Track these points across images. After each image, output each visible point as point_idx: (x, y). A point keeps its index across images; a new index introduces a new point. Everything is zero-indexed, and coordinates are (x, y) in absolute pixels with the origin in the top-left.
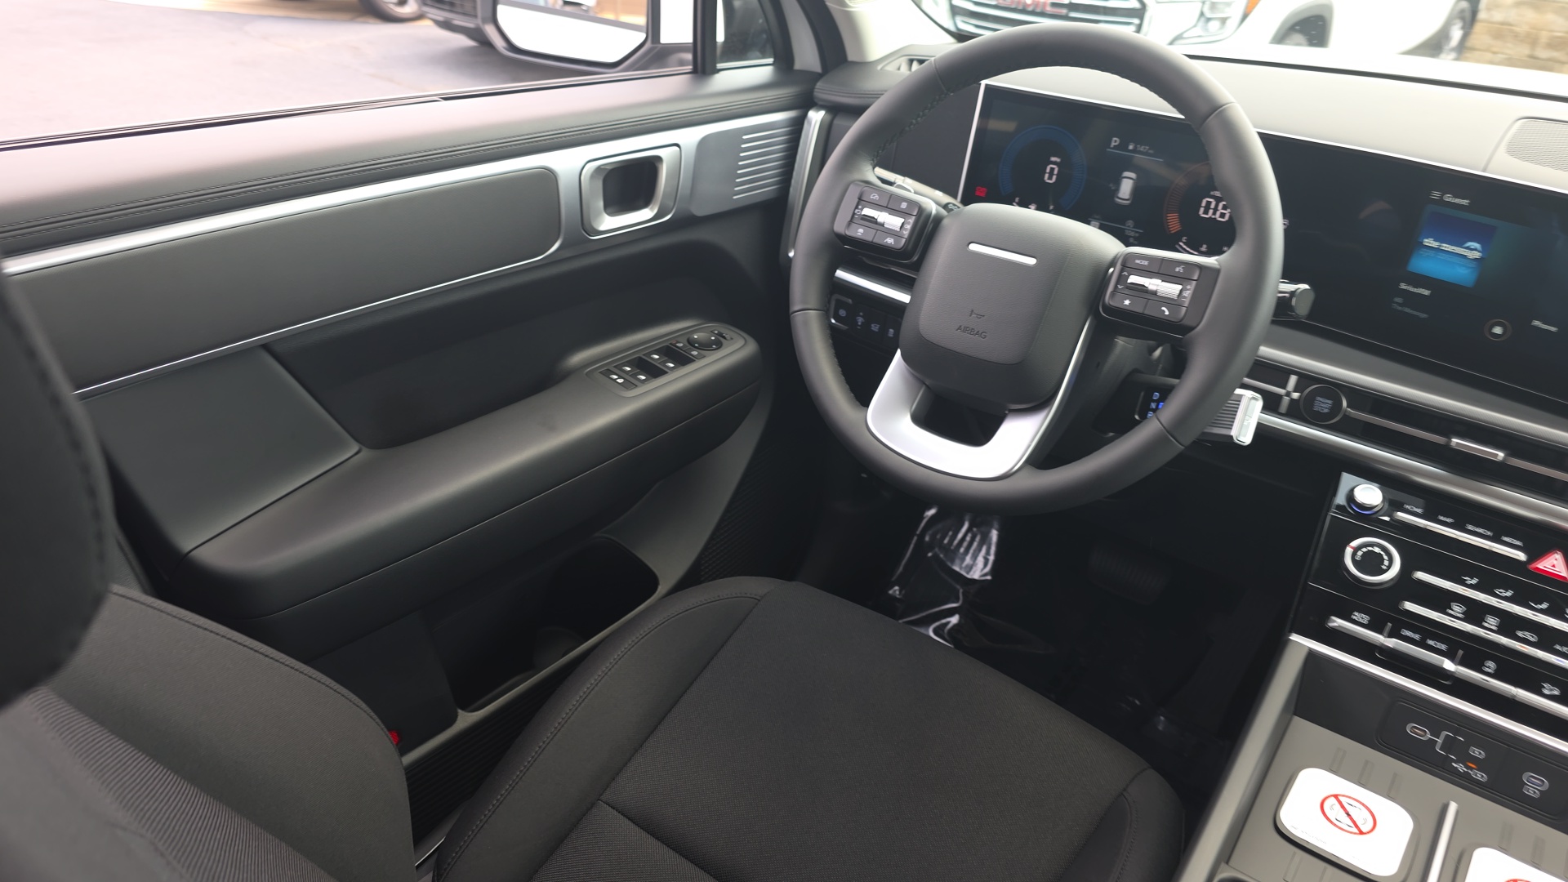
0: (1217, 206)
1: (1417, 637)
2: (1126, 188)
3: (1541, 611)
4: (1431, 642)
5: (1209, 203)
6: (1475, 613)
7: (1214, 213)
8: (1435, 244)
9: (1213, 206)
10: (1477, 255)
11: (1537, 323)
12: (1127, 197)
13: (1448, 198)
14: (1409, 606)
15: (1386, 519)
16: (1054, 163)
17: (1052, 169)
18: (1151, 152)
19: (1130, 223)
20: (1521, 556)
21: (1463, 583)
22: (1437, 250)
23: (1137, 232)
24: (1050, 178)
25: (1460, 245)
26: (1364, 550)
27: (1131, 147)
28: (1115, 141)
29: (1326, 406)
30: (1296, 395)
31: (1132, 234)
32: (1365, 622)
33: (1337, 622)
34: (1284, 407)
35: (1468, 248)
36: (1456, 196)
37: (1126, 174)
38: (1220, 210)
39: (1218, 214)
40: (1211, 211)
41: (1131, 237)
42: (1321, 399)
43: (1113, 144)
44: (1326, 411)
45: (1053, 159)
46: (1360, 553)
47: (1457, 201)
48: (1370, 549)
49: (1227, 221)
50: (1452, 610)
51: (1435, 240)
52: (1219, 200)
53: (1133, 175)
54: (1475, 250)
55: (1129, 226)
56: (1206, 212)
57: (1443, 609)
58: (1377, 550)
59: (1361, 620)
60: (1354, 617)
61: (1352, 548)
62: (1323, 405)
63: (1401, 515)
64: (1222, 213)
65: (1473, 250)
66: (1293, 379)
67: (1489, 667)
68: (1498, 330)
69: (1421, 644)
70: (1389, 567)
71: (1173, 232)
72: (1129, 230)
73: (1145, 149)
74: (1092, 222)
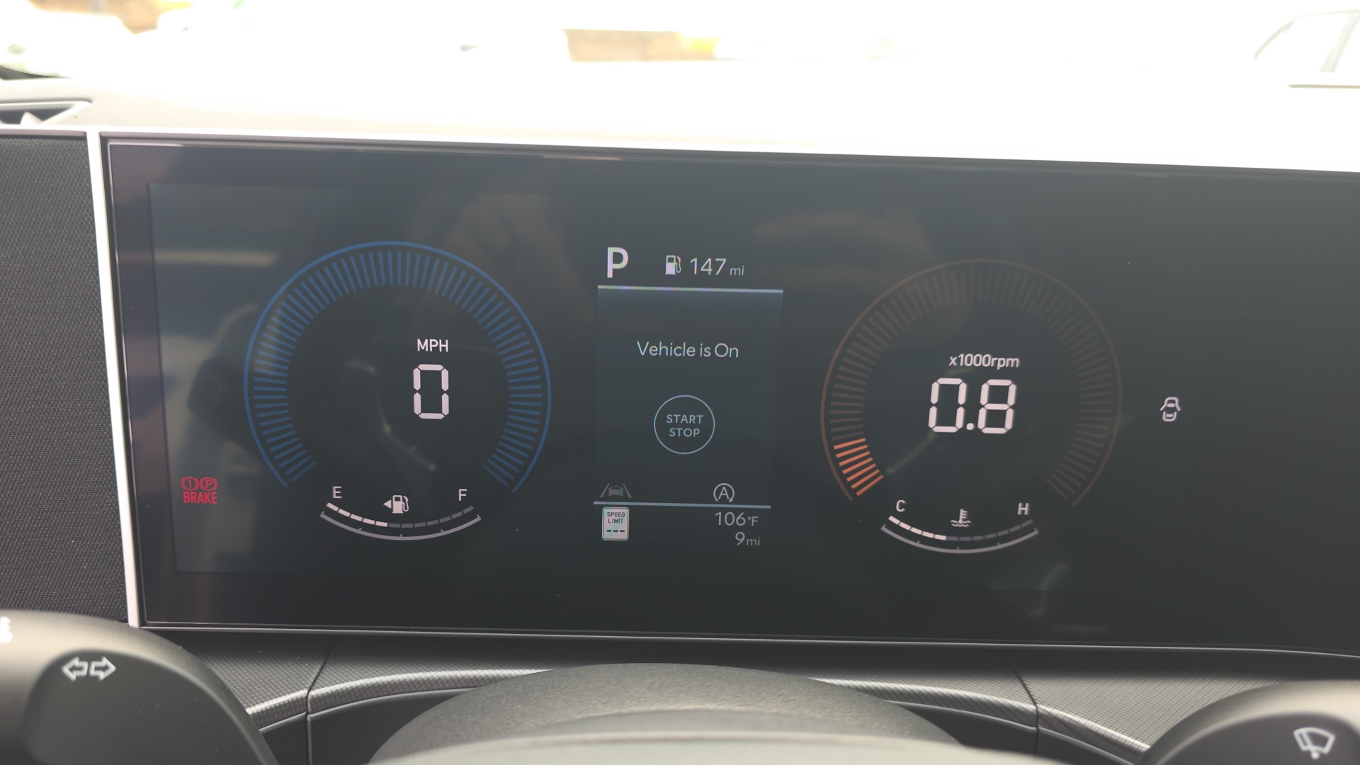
0: (974, 395)
5: (949, 394)
7: (971, 416)
9: (962, 399)
16: (431, 358)
17: (431, 380)
18: (739, 271)
19: (724, 489)
23: (748, 513)
24: (431, 403)
27: (671, 269)
28: (616, 259)
31: (739, 520)
38: (987, 405)
39: (982, 415)
40: (961, 413)
41: (736, 528)
43: (611, 266)
45: (423, 345)
49: (1009, 432)
52: (975, 378)
55: (724, 500)
56: (947, 417)
64: (990, 412)
71: (859, 493)
72: (724, 511)
73: (716, 265)
74: (606, 511)
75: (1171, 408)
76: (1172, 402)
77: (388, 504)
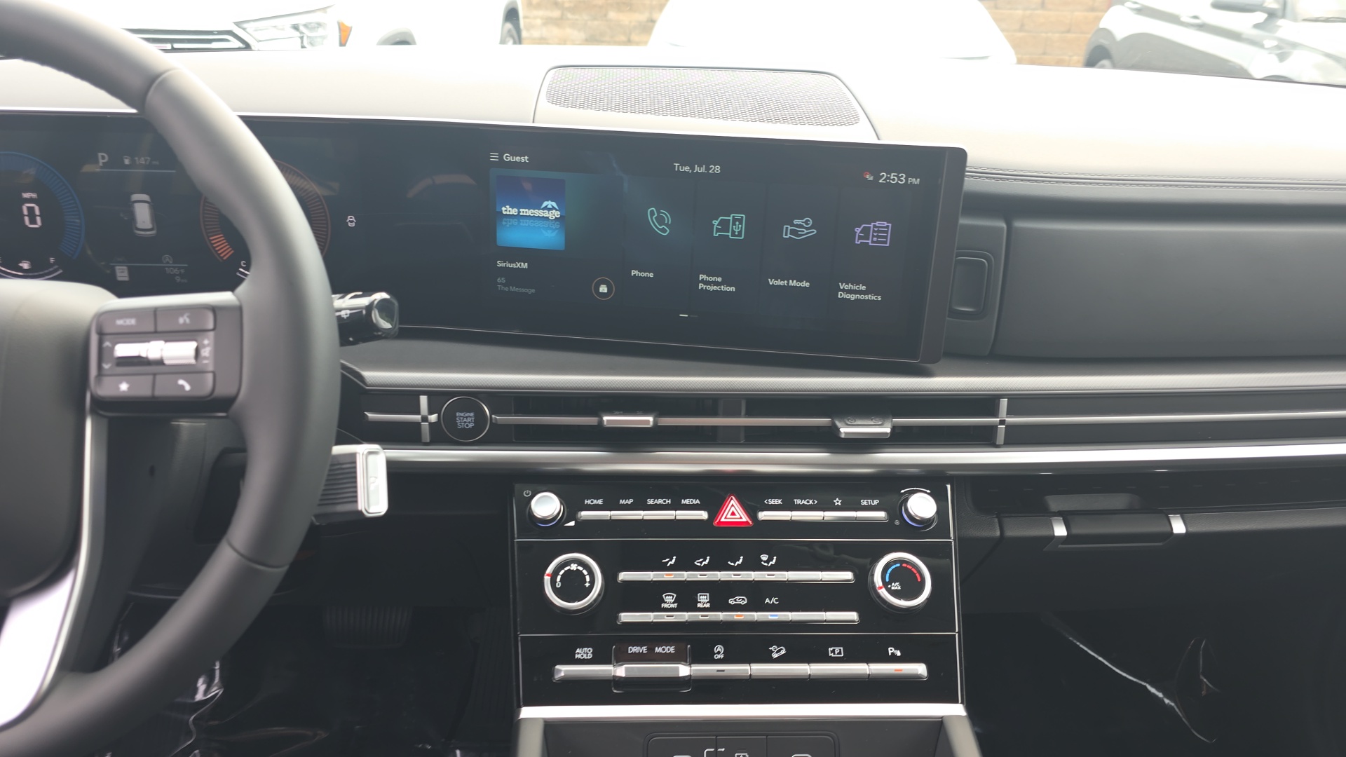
1: (644, 649)
2: (143, 215)
3: (739, 568)
4: (658, 650)
6: (686, 595)
8: (514, 211)
10: (557, 214)
11: (634, 272)
12: (149, 226)
13: (507, 157)
14: (626, 617)
15: (572, 524)
16: (30, 200)
17: (31, 210)
18: (156, 163)
19: (167, 258)
20: (704, 515)
21: (664, 568)
22: (518, 216)
23: (179, 268)
24: (33, 221)
25: (537, 206)
26: (562, 572)
27: (127, 162)
28: (102, 158)
29: (469, 420)
30: (433, 418)
31: (176, 271)
32: (590, 656)
33: (563, 670)
34: (426, 435)
35: (546, 208)
36: (513, 155)
37: (135, 197)
41: (175, 275)
42: (462, 414)
43: (101, 161)
44: (471, 425)
45: (26, 195)
46: (559, 578)
47: (517, 159)
48: (566, 569)
50: (666, 602)
51: (512, 207)
53: (145, 197)
54: (553, 208)
55: (168, 263)
57: (656, 606)
58: (574, 567)
59: (585, 657)
60: (579, 656)
61: (548, 575)
62: (466, 420)
63: (585, 514)
65: (551, 210)
66: (424, 400)
67: (719, 653)
68: (603, 289)
69: (652, 657)
70: (592, 582)
71: (225, 258)
72: (169, 267)
73: (146, 160)
74: (117, 268)
75: (351, 221)
76: (351, 218)
77: (21, 265)
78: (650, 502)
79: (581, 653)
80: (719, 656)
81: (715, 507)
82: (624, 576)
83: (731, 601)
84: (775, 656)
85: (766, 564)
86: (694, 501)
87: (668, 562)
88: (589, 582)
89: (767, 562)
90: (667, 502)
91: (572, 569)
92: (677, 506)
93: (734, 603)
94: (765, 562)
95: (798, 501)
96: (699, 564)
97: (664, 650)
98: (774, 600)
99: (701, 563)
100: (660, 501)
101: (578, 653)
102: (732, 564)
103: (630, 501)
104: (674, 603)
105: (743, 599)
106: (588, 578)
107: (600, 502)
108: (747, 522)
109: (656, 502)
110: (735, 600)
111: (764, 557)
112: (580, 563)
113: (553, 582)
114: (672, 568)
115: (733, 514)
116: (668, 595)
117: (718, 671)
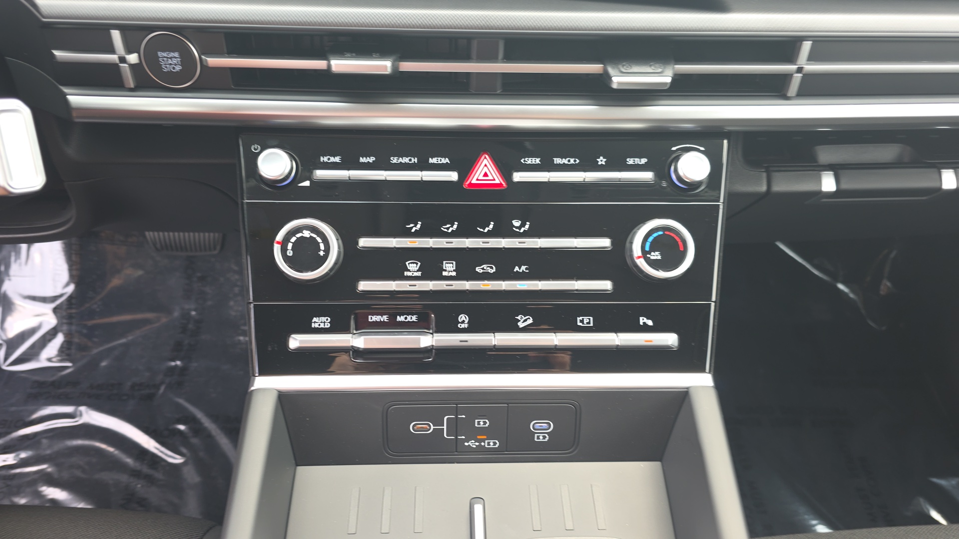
1: (385, 318)
3: (490, 235)
4: (400, 319)
6: (430, 264)
14: (364, 286)
15: (307, 183)
20: (453, 176)
21: (408, 234)
26: (293, 239)
29: (175, 61)
30: (133, 58)
32: (328, 326)
33: (296, 342)
34: (129, 80)
42: (165, 54)
44: (178, 68)
46: (290, 246)
48: (299, 235)
50: (409, 271)
57: (399, 275)
58: (306, 234)
59: (322, 326)
60: (316, 325)
61: (278, 243)
62: (171, 61)
63: (321, 174)
66: (116, 35)
69: (392, 326)
70: (327, 250)
78: (394, 160)
79: (319, 322)
80: (463, 326)
81: (465, 167)
82: (364, 242)
83: (479, 270)
84: (521, 325)
85: (518, 230)
86: (443, 159)
87: (412, 228)
88: (324, 251)
89: (519, 228)
90: (413, 160)
91: (304, 235)
92: (423, 166)
93: (482, 271)
94: (517, 227)
95: (558, 161)
96: (446, 230)
97: (406, 318)
98: (523, 268)
99: (448, 229)
100: (405, 160)
101: (315, 322)
102: (482, 230)
103: (371, 160)
104: (418, 271)
105: (492, 268)
106: (322, 247)
107: (337, 159)
108: (500, 185)
109: (401, 160)
110: (483, 269)
111: (516, 223)
112: (314, 229)
113: (284, 250)
114: (417, 234)
115: (486, 175)
116: (411, 263)
117: (461, 341)
